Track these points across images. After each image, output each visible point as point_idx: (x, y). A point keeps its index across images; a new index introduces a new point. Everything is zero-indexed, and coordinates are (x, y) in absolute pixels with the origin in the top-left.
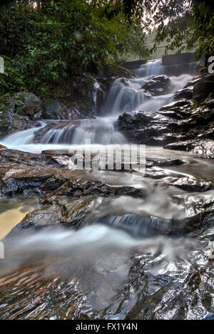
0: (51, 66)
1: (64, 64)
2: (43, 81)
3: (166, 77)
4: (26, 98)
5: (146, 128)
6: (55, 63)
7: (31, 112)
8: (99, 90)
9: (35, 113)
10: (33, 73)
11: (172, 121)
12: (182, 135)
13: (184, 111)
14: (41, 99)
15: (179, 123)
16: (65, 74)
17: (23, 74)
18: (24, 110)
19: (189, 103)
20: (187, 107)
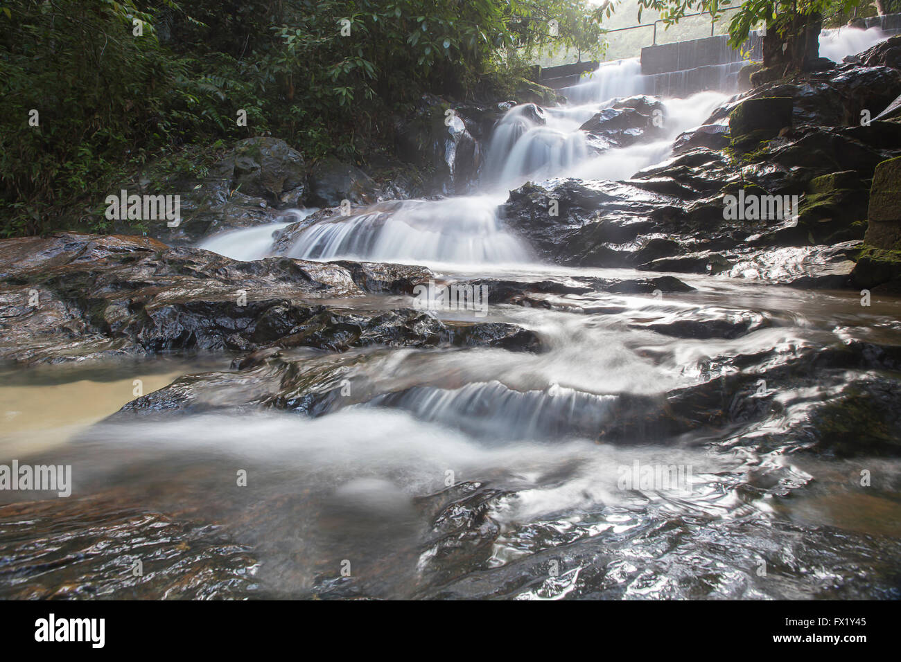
0: (335, 72)
1: (369, 66)
2: (316, 114)
3: (651, 99)
4: (265, 152)
5: (587, 222)
6: (347, 66)
7: (276, 188)
8: (462, 138)
9: (286, 190)
10: (291, 95)
11: (665, 202)
12: (696, 237)
13: (703, 175)
14: (307, 158)
15: (687, 206)
16: (370, 93)
17: (265, 96)
18: (256, 182)
19: (718, 157)
20: (712, 167)
